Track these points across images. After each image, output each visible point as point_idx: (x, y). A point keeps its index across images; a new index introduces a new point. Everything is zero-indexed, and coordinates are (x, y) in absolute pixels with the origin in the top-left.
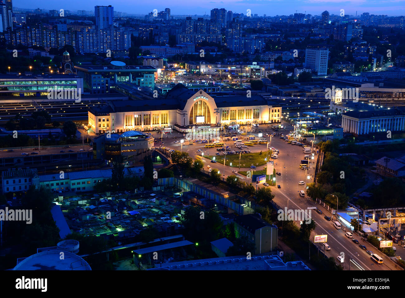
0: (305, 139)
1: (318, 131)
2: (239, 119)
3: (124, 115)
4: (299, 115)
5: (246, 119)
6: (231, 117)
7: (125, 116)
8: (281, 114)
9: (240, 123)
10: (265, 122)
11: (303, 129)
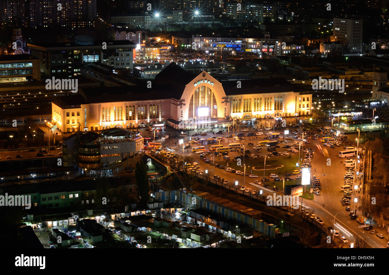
0: (346, 137)
1: (361, 127)
2: (255, 111)
3: (99, 107)
4: (334, 105)
5: (265, 110)
6: (244, 108)
7: (101, 108)
8: (311, 103)
9: (256, 116)
10: (290, 114)
11: (342, 124)
